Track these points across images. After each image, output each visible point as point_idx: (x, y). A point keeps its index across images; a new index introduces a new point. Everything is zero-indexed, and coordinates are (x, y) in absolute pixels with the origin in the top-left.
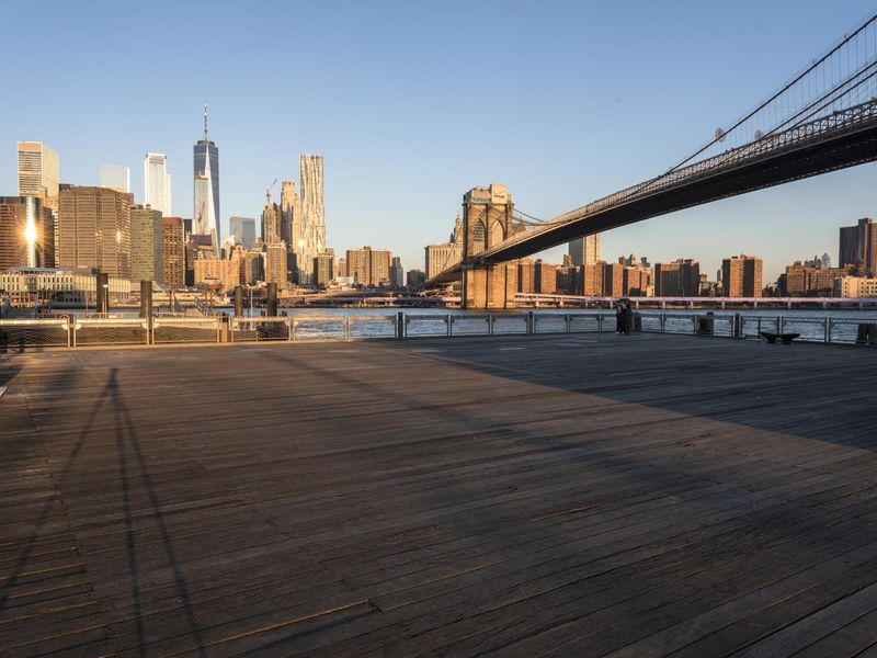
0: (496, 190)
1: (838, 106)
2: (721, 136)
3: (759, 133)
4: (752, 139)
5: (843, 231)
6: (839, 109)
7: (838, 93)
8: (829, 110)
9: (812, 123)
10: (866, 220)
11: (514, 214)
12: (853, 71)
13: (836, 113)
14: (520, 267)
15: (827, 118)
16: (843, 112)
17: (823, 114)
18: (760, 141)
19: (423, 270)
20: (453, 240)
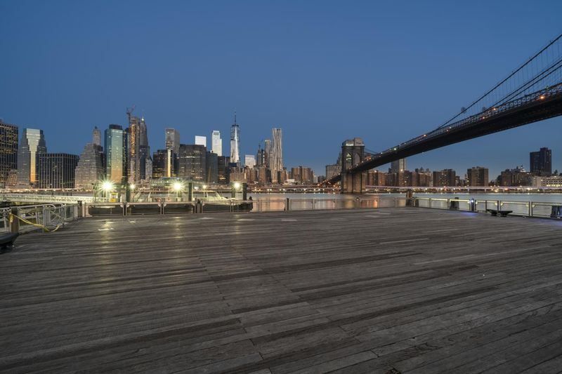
0: (357, 141)
1: (527, 92)
2: (464, 110)
3: (484, 108)
4: (480, 111)
5: (532, 155)
6: (528, 94)
7: (527, 86)
8: (523, 95)
9: (513, 102)
10: (544, 148)
11: (365, 151)
12: (535, 74)
13: (526, 96)
14: (368, 174)
15: (521, 98)
16: (530, 95)
17: (519, 97)
18: (484, 112)
19: (325, 176)
20: (338, 162)
